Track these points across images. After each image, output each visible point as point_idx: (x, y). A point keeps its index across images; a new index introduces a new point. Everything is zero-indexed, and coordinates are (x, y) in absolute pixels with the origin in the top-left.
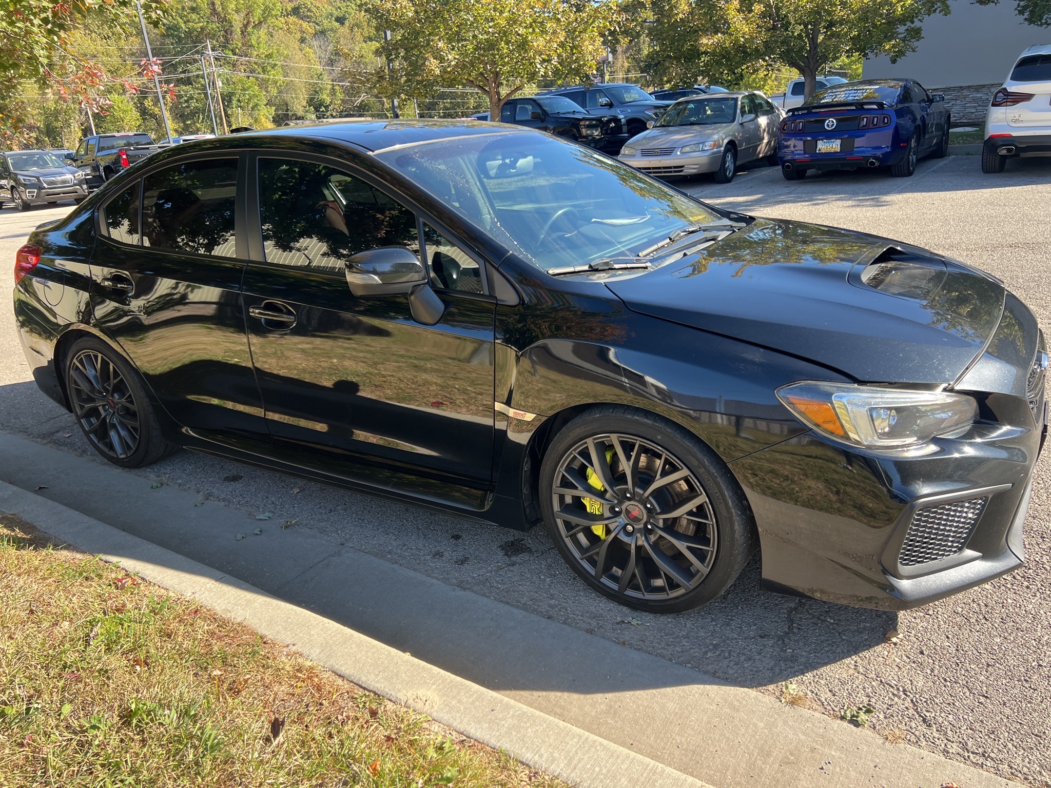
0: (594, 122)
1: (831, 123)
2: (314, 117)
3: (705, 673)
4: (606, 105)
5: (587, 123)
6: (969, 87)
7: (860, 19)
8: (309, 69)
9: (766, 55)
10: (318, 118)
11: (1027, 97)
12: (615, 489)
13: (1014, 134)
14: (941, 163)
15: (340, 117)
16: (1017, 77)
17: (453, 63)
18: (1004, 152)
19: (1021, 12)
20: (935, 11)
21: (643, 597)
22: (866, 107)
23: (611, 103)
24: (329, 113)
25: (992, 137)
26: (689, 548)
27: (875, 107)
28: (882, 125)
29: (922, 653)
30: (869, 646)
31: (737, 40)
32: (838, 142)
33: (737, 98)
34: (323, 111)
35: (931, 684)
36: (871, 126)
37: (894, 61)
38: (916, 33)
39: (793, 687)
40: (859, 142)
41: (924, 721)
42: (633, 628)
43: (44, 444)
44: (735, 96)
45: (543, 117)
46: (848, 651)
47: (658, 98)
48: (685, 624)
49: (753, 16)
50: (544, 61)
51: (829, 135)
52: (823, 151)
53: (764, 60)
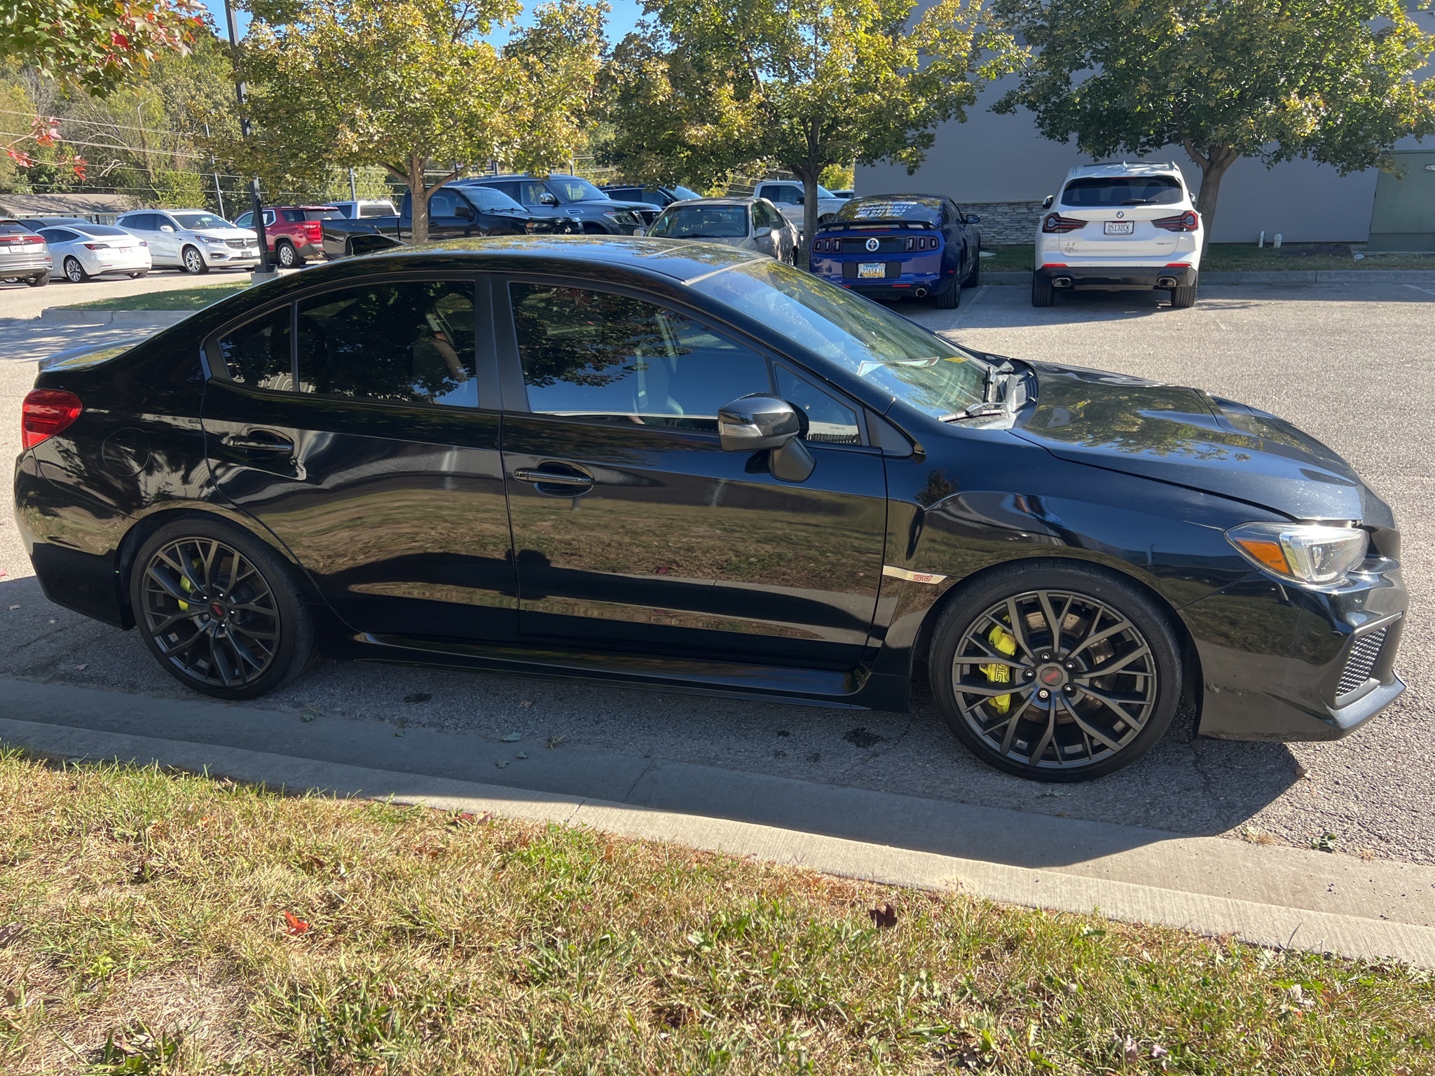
0: (545, 225)
1: (873, 243)
2: (29, 190)
3: (1161, 829)
4: (549, 203)
5: (536, 225)
6: (974, 205)
7: (872, 121)
8: (20, 118)
9: (763, 154)
10: (36, 191)
11: (1081, 224)
12: (1035, 650)
13: (1069, 264)
14: (980, 292)
15: (74, 192)
16: (1067, 201)
17: (376, 138)
18: (1058, 284)
19: (1041, 125)
20: (949, 116)
21: (1060, 767)
22: (911, 226)
23: (556, 200)
24: (55, 185)
25: (1045, 267)
26: (1120, 705)
27: (921, 227)
28: (929, 248)
29: (1337, 783)
30: (1289, 785)
31: (730, 133)
32: (883, 266)
33: (747, 206)
34: (44, 182)
35: (1364, 808)
36: (918, 249)
37: (911, 172)
38: (927, 141)
39: (1252, 828)
40: (907, 268)
41: (1381, 838)
42: (1058, 800)
43: (46, 683)
44: (744, 204)
45: (471, 214)
46: (1275, 792)
47: (613, 195)
48: (1108, 788)
49: (750, 106)
50: (503, 143)
51: (871, 258)
52: (866, 276)
53: (762, 161)
